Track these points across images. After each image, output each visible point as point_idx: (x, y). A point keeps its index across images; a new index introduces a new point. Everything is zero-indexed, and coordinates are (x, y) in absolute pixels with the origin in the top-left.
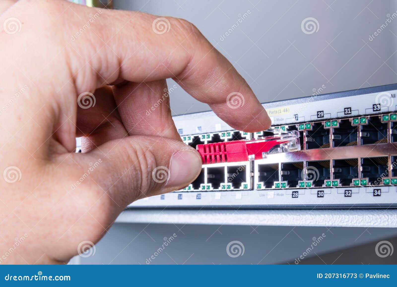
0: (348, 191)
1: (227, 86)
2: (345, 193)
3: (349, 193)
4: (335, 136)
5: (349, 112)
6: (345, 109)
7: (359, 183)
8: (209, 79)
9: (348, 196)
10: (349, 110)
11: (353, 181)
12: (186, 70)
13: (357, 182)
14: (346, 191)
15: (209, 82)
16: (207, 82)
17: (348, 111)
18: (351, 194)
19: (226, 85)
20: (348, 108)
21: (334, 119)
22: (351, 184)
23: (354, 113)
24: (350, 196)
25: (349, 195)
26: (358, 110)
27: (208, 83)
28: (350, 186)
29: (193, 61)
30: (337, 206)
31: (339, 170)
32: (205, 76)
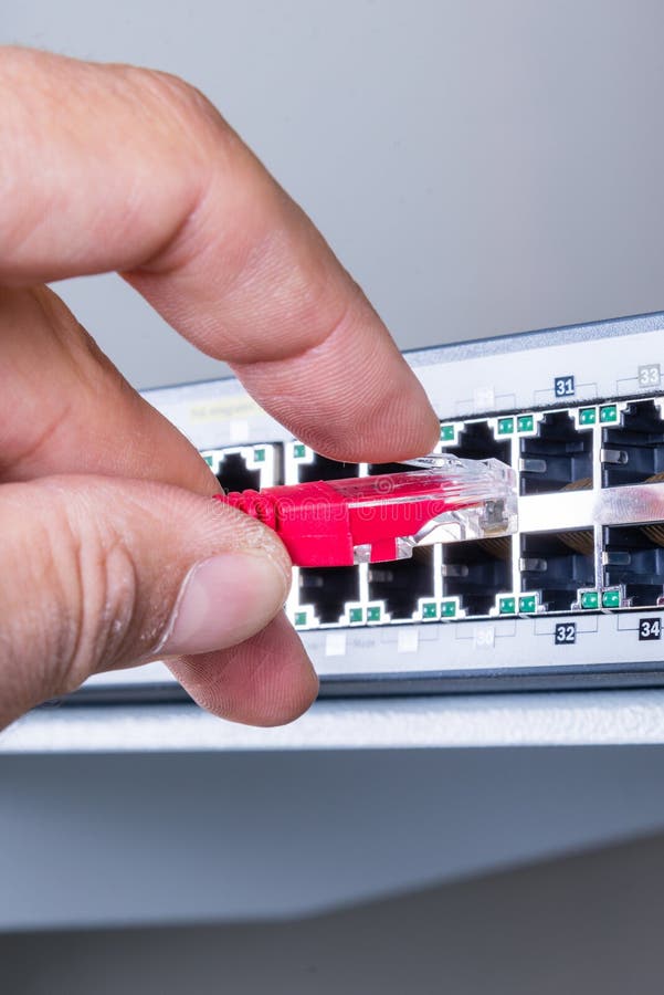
0: (566, 626)
1: (307, 295)
2: (557, 634)
3: (567, 633)
4: (528, 461)
5: (570, 391)
6: (557, 380)
7: (596, 602)
8: (254, 270)
9: (565, 642)
10: (569, 382)
11: (579, 596)
12: (183, 238)
13: (593, 600)
14: (558, 626)
15: (252, 280)
16: (247, 280)
17: (566, 388)
18: (573, 636)
19: (303, 295)
20: (565, 379)
21: (525, 410)
22: (572, 605)
23: (582, 394)
24: (572, 642)
25: (569, 638)
26: (595, 384)
27: (247, 284)
28: (571, 611)
29: (206, 205)
30: (532, 671)
31: (539, 566)
32: (240, 260)
